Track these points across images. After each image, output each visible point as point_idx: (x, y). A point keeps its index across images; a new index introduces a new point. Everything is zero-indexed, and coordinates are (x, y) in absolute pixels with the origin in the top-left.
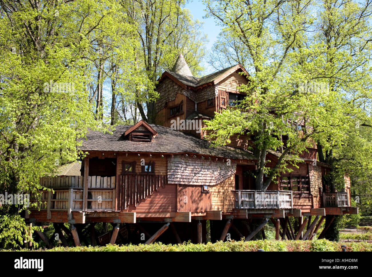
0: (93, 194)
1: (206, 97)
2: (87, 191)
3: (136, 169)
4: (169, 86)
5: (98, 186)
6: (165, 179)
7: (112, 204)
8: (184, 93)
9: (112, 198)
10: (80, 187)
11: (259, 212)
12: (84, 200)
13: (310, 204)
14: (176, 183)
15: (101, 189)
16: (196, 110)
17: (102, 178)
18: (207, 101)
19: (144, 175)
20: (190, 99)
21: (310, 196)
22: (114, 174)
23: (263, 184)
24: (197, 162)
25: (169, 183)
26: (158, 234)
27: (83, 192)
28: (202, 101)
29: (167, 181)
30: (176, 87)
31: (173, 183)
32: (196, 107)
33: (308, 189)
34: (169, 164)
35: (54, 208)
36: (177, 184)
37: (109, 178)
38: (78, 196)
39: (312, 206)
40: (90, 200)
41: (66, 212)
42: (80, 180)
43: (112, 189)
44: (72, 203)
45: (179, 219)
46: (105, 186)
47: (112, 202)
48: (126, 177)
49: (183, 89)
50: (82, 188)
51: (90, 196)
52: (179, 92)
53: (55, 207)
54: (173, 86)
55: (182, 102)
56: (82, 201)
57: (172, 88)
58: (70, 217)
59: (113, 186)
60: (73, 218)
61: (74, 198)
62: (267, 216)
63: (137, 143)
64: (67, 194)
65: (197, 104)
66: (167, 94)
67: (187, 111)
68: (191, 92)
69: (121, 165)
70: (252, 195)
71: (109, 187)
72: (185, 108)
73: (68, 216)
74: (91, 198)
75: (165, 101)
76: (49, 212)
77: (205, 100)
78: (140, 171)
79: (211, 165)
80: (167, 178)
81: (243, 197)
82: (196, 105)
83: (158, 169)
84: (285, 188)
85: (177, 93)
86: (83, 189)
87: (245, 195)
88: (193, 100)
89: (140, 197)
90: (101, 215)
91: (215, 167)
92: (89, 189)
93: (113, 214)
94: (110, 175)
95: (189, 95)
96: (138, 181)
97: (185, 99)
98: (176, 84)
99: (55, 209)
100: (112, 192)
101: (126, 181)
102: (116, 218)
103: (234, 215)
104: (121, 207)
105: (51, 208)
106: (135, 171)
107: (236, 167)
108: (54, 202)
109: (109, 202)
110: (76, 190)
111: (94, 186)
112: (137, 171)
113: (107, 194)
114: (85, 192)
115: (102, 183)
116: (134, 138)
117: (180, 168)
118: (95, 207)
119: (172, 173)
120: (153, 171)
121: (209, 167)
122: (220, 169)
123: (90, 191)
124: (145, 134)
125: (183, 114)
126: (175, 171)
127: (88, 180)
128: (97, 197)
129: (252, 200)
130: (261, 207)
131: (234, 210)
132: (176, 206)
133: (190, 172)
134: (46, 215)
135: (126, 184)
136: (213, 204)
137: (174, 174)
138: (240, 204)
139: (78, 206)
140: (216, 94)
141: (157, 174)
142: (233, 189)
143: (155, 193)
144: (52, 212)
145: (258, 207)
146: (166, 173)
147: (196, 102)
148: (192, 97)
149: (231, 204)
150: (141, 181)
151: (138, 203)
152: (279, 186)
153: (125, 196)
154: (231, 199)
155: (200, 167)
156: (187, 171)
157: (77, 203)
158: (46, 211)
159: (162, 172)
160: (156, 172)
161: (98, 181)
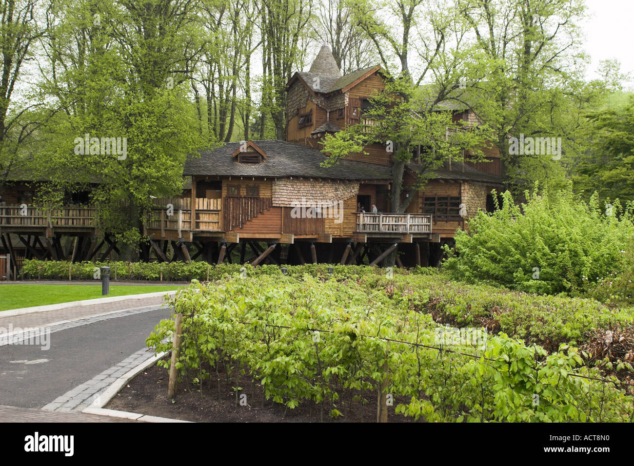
0: (201, 215)
1: (337, 106)
2: (195, 212)
3: (241, 192)
4: (301, 90)
5: (205, 208)
6: (270, 200)
7: (218, 225)
8: (314, 100)
10: (188, 208)
11: (385, 237)
14: (281, 205)
15: (208, 211)
16: (328, 120)
17: (209, 200)
18: (338, 111)
19: (249, 198)
20: (321, 107)
21: (461, 219)
22: (220, 197)
23: (399, 206)
24: (306, 184)
26: (265, 254)
27: (191, 213)
28: (335, 110)
29: (272, 204)
30: (306, 92)
31: (278, 205)
32: (328, 116)
34: (273, 188)
35: (167, 227)
36: (281, 207)
37: (215, 200)
38: (187, 217)
40: (198, 221)
42: (188, 202)
43: (218, 211)
44: (181, 224)
45: (284, 241)
46: (212, 208)
47: (218, 223)
48: (231, 200)
49: (312, 96)
50: (190, 209)
51: (198, 217)
52: (309, 98)
53: (168, 227)
54: (304, 91)
55: (311, 111)
56: (191, 222)
57: (303, 93)
58: (180, 235)
59: (219, 208)
60: (182, 236)
61: (183, 219)
62: (396, 241)
63: (245, 165)
64: (177, 215)
65: (330, 113)
66: (298, 100)
67: (317, 121)
68: (323, 99)
69: (226, 188)
71: (215, 209)
72: (315, 118)
73: (178, 234)
74: (199, 219)
75: (297, 107)
76: (163, 230)
78: (245, 194)
80: (272, 201)
81: (366, 220)
82: (328, 114)
83: (263, 192)
85: (307, 100)
86: (191, 211)
87: (368, 217)
88: (325, 108)
89: (245, 218)
90: (208, 235)
92: (196, 210)
93: (220, 235)
94: (216, 198)
95: (319, 103)
96: (242, 203)
97: (314, 107)
98: (306, 89)
101: (231, 203)
103: (354, 239)
104: (227, 227)
105: (164, 227)
106: (240, 194)
107: (358, 187)
108: (166, 222)
109: (215, 223)
110: (185, 212)
111: (201, 208)
113: (214, 215)
114: (193, 213)
115: (209, 205)
116: (243, 159)
117: (286, 191)
118: (203, 227)
119: (277, 196)
120: (258, 194)
121: (322, 189)
122: (336, 190)
123: (198, 213)
124: (253, 155)
125: (311, 125)
126: (280, 193)
127: (195, 202)
128: (204, 218)
129: (377, 223)
130: (387, 231)
131: (354, 233)
132: (281, 228)
133: (298, 194)
134: (160, 233)
135: (231, 206)
136: (326, 226)
137: (279, 196)
138: (361, 227)
139: (187, 227)
140: (346, 103)
141: (261, 197)
142: (354, 211)
143: (260, 216)
144: (165, 230)
145: (384, 231)
146: (271, 196)
147: (328, 111)
148: (323, 104)
149: (351, 226)
150: (245, 204)
151: (243, 224)
152: (420, 208)
153: (231, 218)
154: (352, 221)
155: (311, 189)
156: (294, 194)
157: (186, 223)
158: (160, 230)
159: (267, 194)
160: (261, 194)
161: (205, 203)
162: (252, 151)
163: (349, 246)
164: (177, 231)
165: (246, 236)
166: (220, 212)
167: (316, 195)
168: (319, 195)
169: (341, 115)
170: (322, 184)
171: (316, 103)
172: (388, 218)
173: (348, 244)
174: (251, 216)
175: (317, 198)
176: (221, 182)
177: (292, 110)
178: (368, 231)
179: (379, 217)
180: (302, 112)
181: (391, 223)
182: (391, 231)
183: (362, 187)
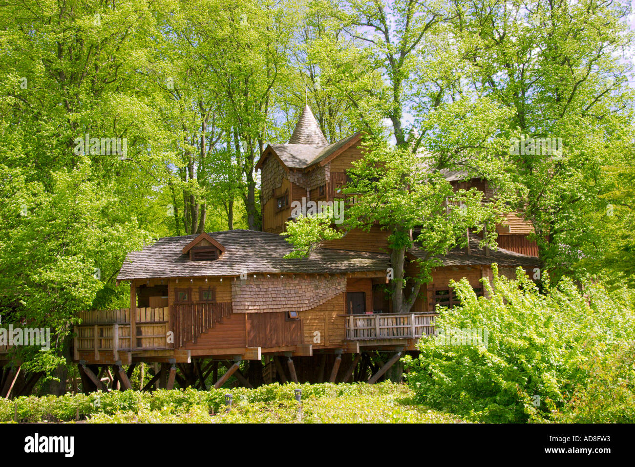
0: (143, 329)
1: (317, 183)
2: (135, 326)
3: (193, 297)
5: (149, 319)
6: (230, 306)
7: (165, 341)
8: (289, 178)
9: (165, 334)
12: (131, 337)
14: (244, 311)
15: (153, 323)
17: (153, 310)
18: (318, 189)
19: (202, 304)
20: (299, 186)
22: (167, 305)
25: (234, 311)
26: (227, 375)
27: (130, 328)
28: (315, 188)
29: (232, 310)
30: (281, 168)
31: (240, 311)
32: (308, 196)
34: (233, 289)
35: (101, 347)
36: (245, 313)
37: (161, 310)
40: (140, 337)
42: (126, 313)
43: (165, 322)
44: (117, 342)
45: (248, 356)
46: (157, 319)
48: (181, 307)
50: (128, 323)
51: (139, 332)
52: (285, 175)
53: (103, 347)
55: (287, 191)
57: (277, 169)
59: (166, 319)
60: (120, 359)
61: (121, 335)
62: (399, 348)
63: (198, 262)
64: (111, 331)
65: (310, 192)
68: (300, 175)
69: (173, 293)
70: (372, 321)
71: (161, 320)
72: (290, 199)
73: (114, 356)
74: (141, 334)
76: (96, 352)
78: (198, 299)
80: (232, 306)
81: (358, 325)
82: (308, 193)
83: (221, 295)
85: (282, 178)
86: (130, 324)
88: (304, 187)
89: (198, 330)
91: (307, 286)
92: (137, 324)
93: (167, 353)
94: (162, 306)
95: (296, 180)
96: (195, 311)
97: (290, 186)
99: (103, 349)
100: (165, 326)
101: (181, 312)
102: (170, 357)
103: (344, 349)
104: (176, 343)
105: (99, 347)
106: (191, 299)
107: (345, 283)
108: (101, 340)
109: (161, 338)
110: (122, 326)
111: (143, 320)
112: (193, 300)
113: (159, 328)
114: (133, 328)
115: (153, 315)
116: (196, 256)
117: (249, 293)
118: (146, 345)
119: (237, 300)
120: (214, 298)
121: (298, 287)
122: (317, 288)
123: (139, 326)
124: (208, 250)
125: (288, 208)
126: (242, 296)
127: (135, 313)
128: (147, 331)
129: (373, 326)
130: (386, 337)
131: (343, 341)
132: (245, 340)
133: (265, 296)
134: (94, 356)
135: (181, 315)
136: (306, 335)
137: (241, 300)
138: (352, 333)
139: (125, 345)
140: (327, 179)
141: (218, 302)
142: (342, 313)
143: (218, 326)
144: (99, 351)
145: (382, 336)
146: (231, 300)
147: (308, 190)
148: (302, 182)
149: (339, 333)
150: (198, 312)
151: (196, 338)
152: (430, 304)
153: (181, 331)
154: (340, 326)
155: (282, 288)
156: (260, 296)
157: (124, 341)
158: (93, 351)
159: (225, 298)
160: (218, 299)
161: (149, 313)
162: (207, 245)
163: (339, 358)
164: (112, 352)
165: (200, 353)
166: (167, 325)
167: (290, 296)
168: (294, 295)
169: (323, 194)
170: (296, 282)
171: (292, 180)
172: (386, 320)
173: (337, 355)
174: (206, 328)
175: (292, 299)
176: (167, 286)
177: (267, 191)
178: (362, 337)
179: (375, 319)
180: (278, 193)
181: (390, 326)
182: (392, 337)
183: (350, 283)
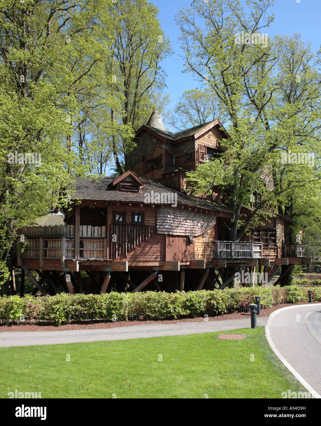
0: (84, 243)
1: (185, 151)
2: (79, 240)
3: (127, 219)
4: (147, 140)
5: (89, 235)
7: (103, 253)
8: (163, 146)
9: (103, 247)
10: (72, 236)
11: (235, 262)
12: (76, 249)
13: (276, 254)
14: (165, 233)
15: (92, 238)
16: (174, 164)
17: (93, 227)
18: (186, 155)
19: (134, 225)
20: (169, 153)
21: (276, 247)
22: (105, 224)
23: (237, 236)
24: (183, 213)
25: (158, 232)
26: (147, 281)
27: (75, 241)
28: (181, 155)
29: (156, 231)
30: (155, 140)
31: (162, 233)
32: (174, 161)
33: (275, 241)
34: (158, 215)
35: (46, 256)
36: (166, 235)
37: (100, 228)
38: (70, 245)
39: (277, 256)
40: (82, 249)
41: (60, 260)
42: (71, 229)
43: (103, 239)
44: (64, 252)
45: (167, 268)
46: (96, 235)
47: (103, 251)
48: (117, 227)
49: (162, 142)
50: (73, 237)
51: (82, 245)
52: (158, 145)
54: (151, 140)
55: (161, 155)
56: (75, 250)
57: (149, 142)
58: (64, 265)
59: (104, 235)
60: (66, 266)
61: (67, 247)
62: (241, 265)
63: (126, 193)
64: (59, 243)
65: (175, 158)
66: (144, 148)
67: (166, 164)
68: (170, 146)
69: (111, 215)
70: (229, 246)
71: (100, 236)
72: (164, 161)
73: (61, 264)
74: (83, 247)
76: (41, 260)
77: (184, 154)
78: (131, 221)
79: (196, 216)
80: (156, 228)
81: (222, 248)
82: (174, 159)
83: (148, 219)
84: (256, 240)
85: (155, 147)
86: (75, 238)
87: (223, 246)
88: (172, 154)
89: (131, 246)
90: (93, 264)
91: (199, 219)
92: (80, 238)
93: (105, 263)
94: (100, 225)
95: (168, 149)
96: (128, 230)
97: (163, 152)
98: (155, 137)
99: (48, 257)
100: (103, 241)
101: (117, 230)
102: (107, 266)
103: (213, 265)
104: (112, 255)
105: (43, 256)
106: (125, 221)
107: (216, 219)
108: (46, 251)
109: (100, 251)
110: (68, 239)
111: (85, 235)
112: (127, 221)
113: (99, 243)
115: (93, 232)
116: (122, 188)
117: (169, 219)
118: (87, 257)
119: (161, 224)
120: (143, 221)
121: (194, 218)
122: (203, 220)
123: (82, 240)
125: (162, 167)
126: (164, 221)
127: (79, 229)
128: (88, 246)
129: (229, 250)
130: (237, 257)
131: (213, 259)
132: (165, 255)
134: (38, 263)
135: (117, 233)
136: (196, 254)
137: (163, 224)
138: (219, 254)
139: (70, 255)
140: (196, 148)
141: (146, 224)
142: (213, 240)
144: (44, 260)
145: (234, 257)
146: (156, 223)
147: (174, 156)
148: (171, 150)
149: (212, 254)
150: (131, 231)
151: (128, 252)
153: (117, 246)
154: (212, 249)
155: (186, 218)
157: (70, 252)
158: (39, 259)
159: (151, 222)
160: (146, 222)
161: (89, 230)
163: (208, 271)
171: (165, 148)
172: (237, 246)
173: (207, 269)
174: (136, 245)
175: (191, 226)
176: (107, 209)
177: (137, 157)
178: (224, 257)
179: (231, 245)
180: (149, 158)
181: (239, 250)
182: (240, 257)
